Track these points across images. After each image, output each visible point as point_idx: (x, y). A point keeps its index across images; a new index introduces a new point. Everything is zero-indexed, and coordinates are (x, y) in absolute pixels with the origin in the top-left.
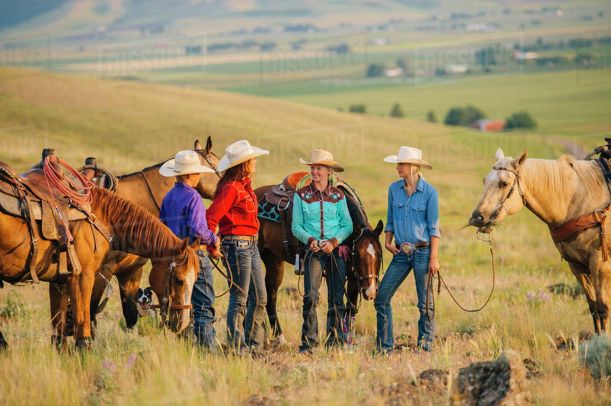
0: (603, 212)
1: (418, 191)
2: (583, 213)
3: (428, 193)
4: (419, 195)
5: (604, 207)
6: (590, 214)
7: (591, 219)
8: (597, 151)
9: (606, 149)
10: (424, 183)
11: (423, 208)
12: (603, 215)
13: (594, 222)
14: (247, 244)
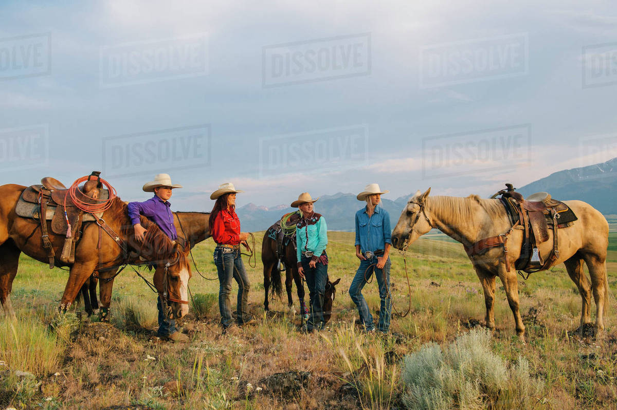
0: (505, 236)
1: (375, 213)
2: (491, 235)
3: (383, 214)
4: (376, 216)
5: (506, 232)
6: (495, 237)
7: (496, 241)
8: (500, 193)
9: (506, 191)
10: (380, 208)
11: (380, 224)
12: (505, 238)
13: (498, 243)
14: (230, 250)
